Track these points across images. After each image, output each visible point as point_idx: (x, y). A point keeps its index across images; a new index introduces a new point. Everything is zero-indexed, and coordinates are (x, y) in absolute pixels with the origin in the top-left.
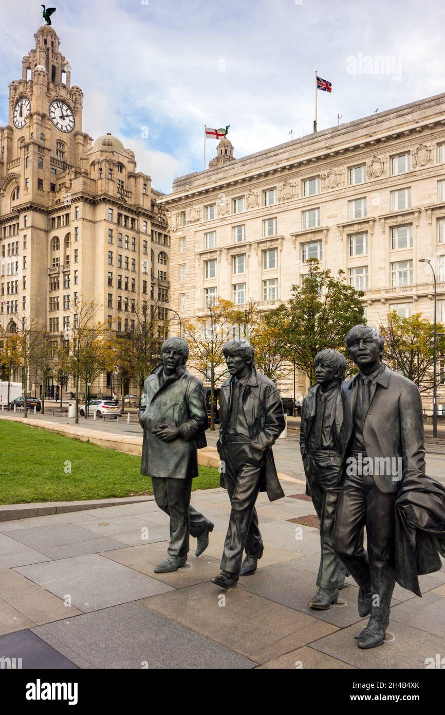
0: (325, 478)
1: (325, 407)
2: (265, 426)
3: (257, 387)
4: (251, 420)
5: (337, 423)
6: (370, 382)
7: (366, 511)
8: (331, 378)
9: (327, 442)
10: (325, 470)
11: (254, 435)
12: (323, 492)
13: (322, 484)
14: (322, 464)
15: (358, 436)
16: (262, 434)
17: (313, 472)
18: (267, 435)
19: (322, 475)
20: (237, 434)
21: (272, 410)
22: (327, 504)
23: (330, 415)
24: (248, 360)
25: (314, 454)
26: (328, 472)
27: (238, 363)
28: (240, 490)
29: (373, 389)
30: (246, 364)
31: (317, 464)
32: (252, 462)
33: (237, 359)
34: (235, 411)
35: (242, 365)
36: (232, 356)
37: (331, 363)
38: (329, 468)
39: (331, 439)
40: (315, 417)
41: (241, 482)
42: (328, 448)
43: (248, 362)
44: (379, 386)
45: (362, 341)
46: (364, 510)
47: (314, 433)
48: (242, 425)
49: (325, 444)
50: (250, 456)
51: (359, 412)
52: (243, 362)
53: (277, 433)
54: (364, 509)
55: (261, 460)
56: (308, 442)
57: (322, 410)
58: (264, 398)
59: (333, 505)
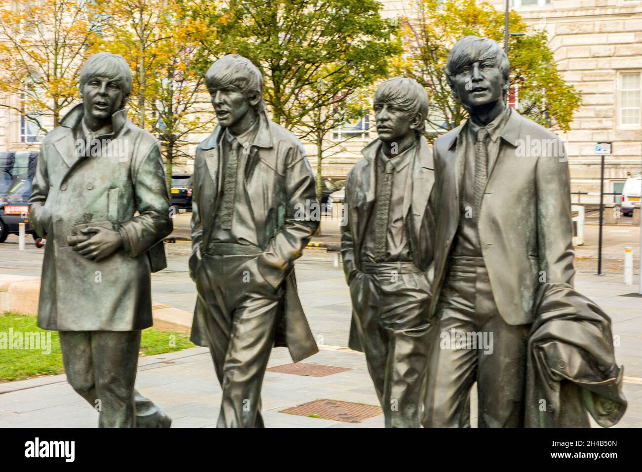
0: (392, 313)
1: (392, 183)
2: (286, 223)
3: (271, 149)
4: (261, 212)
5: (415, 212)
6: (488, 136)
7: (477, 360)
8: (404, 130)
9: (397, 248)
10: (392, 298)
11: (265, 242)
12: (388, 339)
13: (386, 325)
14: (387, 288)
15: (468, 231)
16: (280, 238)
17: (370, 303)
18: (289, 237)
19: (386, 308)
20: (234, 240)
21: (299, 193)
22: (397, 358)
23: (401, 200)
24: (254, 98)
25: (372, 271)
26: (397, 302)
27: (237, 103)
28: (240, 344)
29: (493, 148)
30: (250, 105)
31: (378, 288)
32: (263, 290)
33: (234, 96)
34: (229, 196)
35: (243, 108)
36: (225, 91)
37: (404, 102)
38: (400, 294)
39: (405, 242)
40: (373, 204)
41: (243, 328)
42: (398, 258)
43: (254, 103)
44: (505, 144)
45: (476, 64)
46: (474, 360)
47: (372, 232)
48: (242, 221)
49: (394, 252)
50: (260, 279)
51: (470, 190)
52: (244, 103)
53: (307, 235)
54: (474, 356)
55: (279, 286)
56: (360, 249)
57: (388, 190)
58: (285, 171)
59: (407, 360)
